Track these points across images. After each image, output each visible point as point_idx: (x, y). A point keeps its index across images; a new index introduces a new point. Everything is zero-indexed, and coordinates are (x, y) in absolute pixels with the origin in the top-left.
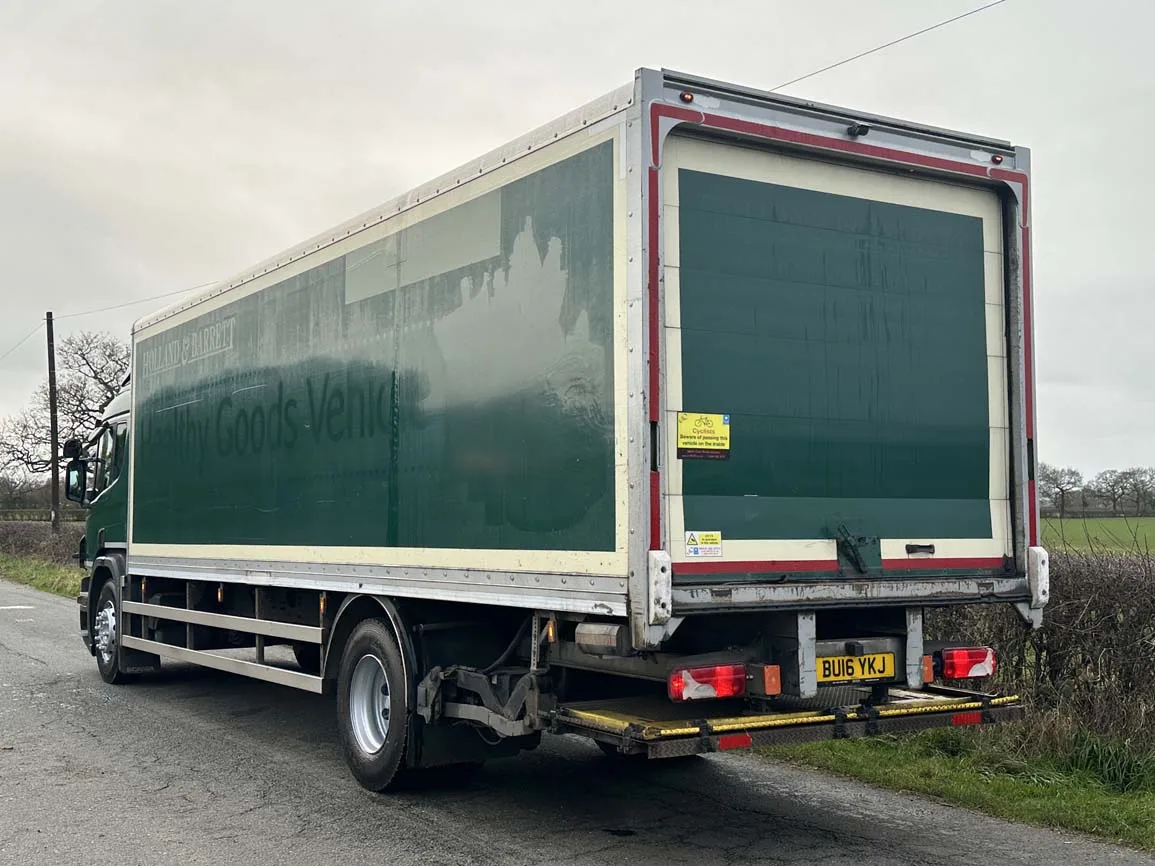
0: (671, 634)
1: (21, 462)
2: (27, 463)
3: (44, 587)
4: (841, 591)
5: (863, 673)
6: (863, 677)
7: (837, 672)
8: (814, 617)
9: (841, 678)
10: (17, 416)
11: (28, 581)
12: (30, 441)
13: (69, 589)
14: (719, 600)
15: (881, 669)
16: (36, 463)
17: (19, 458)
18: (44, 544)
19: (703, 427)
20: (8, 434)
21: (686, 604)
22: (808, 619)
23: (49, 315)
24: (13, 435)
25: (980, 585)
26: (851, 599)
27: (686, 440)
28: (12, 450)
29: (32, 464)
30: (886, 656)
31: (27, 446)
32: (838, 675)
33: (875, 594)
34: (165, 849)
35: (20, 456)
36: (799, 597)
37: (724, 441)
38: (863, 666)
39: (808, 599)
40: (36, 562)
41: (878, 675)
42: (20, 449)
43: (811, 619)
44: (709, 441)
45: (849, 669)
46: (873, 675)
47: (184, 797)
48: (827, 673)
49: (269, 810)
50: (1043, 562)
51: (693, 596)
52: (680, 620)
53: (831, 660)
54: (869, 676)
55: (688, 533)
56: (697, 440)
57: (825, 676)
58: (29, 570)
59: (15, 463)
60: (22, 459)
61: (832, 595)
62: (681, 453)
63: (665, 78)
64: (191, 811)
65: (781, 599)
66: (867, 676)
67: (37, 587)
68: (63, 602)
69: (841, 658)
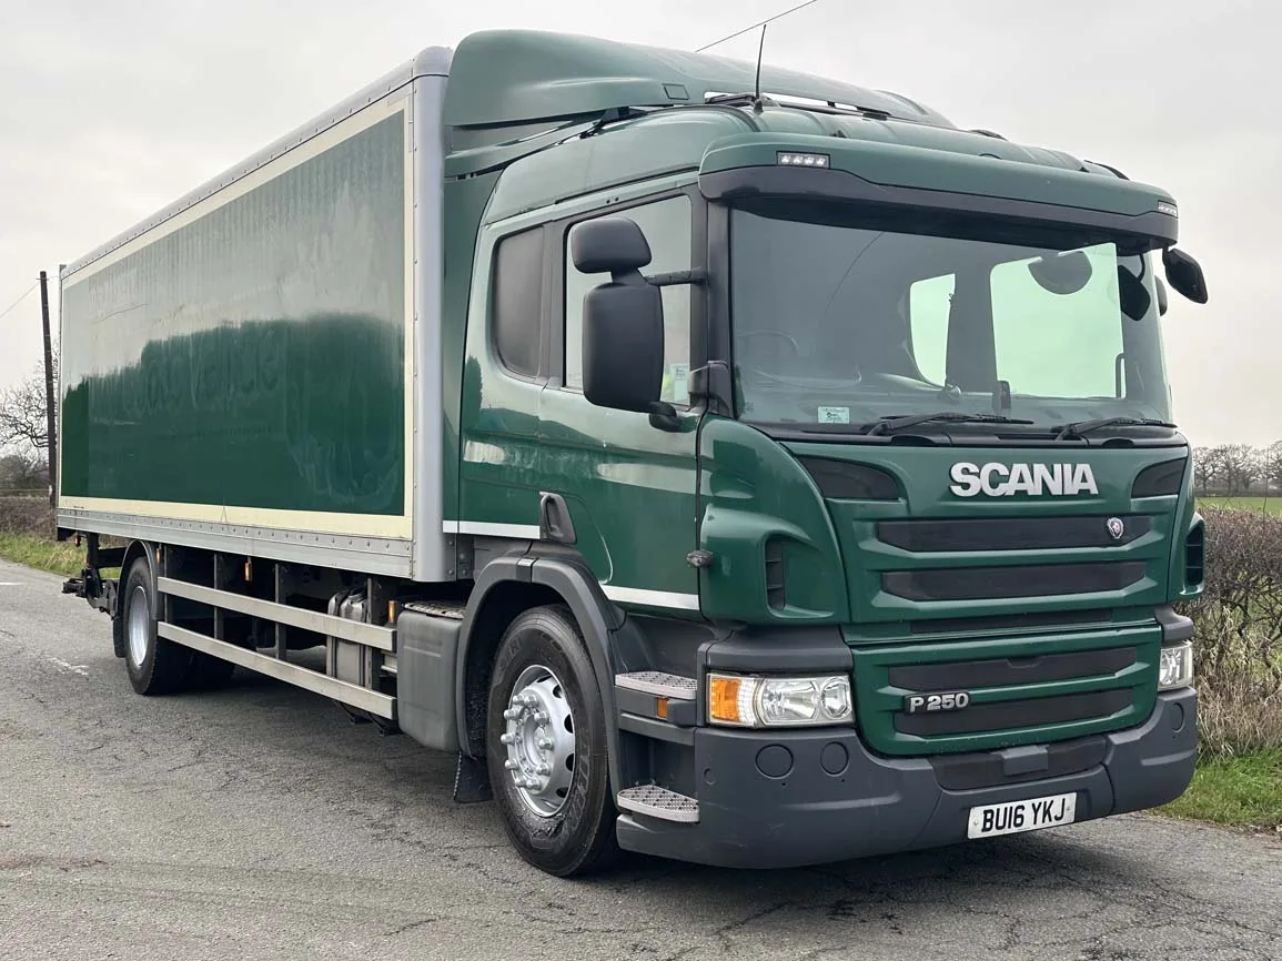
1: (25, 435)
2: (32, 437)
3: (39, 565)
10: (19, 386)
11: (23, 560)
12: (34, 413)
13: (63, 565)
16: (40, 437)
17: (22, 432)
18: (41, 520)
20: (10, 405)
23: (43, 274)
24: (15, 406)
28: (15, 423)
29: (37, 438)
31: (30, 418)
34: (78, 801)
35: (24, 429)
40: (32, 540)
42: (23, 422)
47: (115, 757)
49: (199, 767)
58: (25, 548)
59: (19, 437)
60: (25, 432)
64: (118, 769)
67: (31, 566)
68: (53, 579)
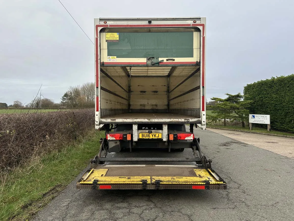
0: (101, 127)
4: (144, 120)
5: (153, 137)
6: (152, 138)
7: (145, 136)
8: (137, 125)
9: (146, 138)
14: (113, 121)
15: (158, 136)
19: (112, 36)
21: (104, 122)
22: (135, 125)
25: (185, 120)
26: (147, 122)
27: (108, 38)
30: (159, 134)
32: (146, 137)
33: (153, 121)
36: (133, 121)
37: (117, 38)
38: (153, 136)
39: (135, 121)
41: (157, 138)
43: (136, 125)
44: (114, 38)
45: (149, 136)
46: (155, 137)
48: (143, 136)
50: (204, 115)
51: (106, 120)
52: (103, 125)
53: (144, 134)
54: (154, 138)
55: (108, 57)
56: (110, 38)
57: (142, 137)
61: (142, 121)
62: (107, 41)
63: (100, 19)
65: (128, 121)
66: (154, 137)
69: (147, 134)
